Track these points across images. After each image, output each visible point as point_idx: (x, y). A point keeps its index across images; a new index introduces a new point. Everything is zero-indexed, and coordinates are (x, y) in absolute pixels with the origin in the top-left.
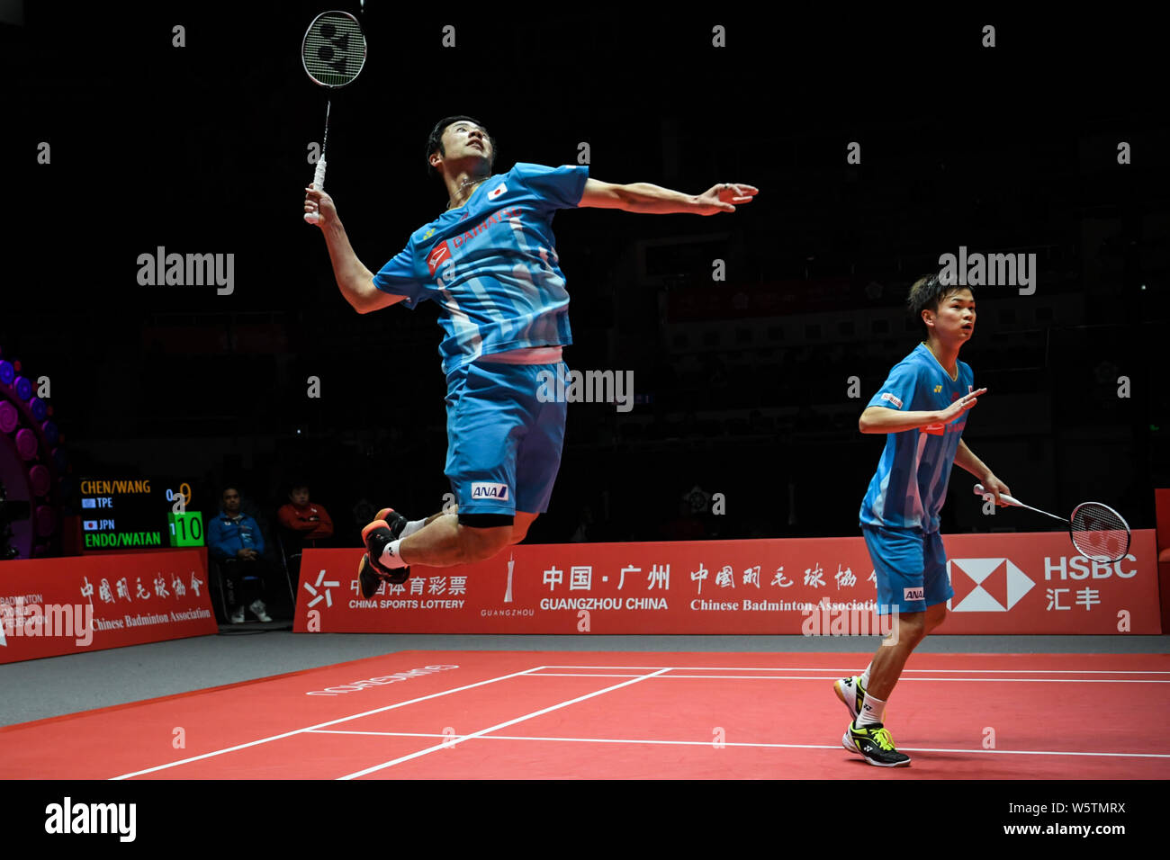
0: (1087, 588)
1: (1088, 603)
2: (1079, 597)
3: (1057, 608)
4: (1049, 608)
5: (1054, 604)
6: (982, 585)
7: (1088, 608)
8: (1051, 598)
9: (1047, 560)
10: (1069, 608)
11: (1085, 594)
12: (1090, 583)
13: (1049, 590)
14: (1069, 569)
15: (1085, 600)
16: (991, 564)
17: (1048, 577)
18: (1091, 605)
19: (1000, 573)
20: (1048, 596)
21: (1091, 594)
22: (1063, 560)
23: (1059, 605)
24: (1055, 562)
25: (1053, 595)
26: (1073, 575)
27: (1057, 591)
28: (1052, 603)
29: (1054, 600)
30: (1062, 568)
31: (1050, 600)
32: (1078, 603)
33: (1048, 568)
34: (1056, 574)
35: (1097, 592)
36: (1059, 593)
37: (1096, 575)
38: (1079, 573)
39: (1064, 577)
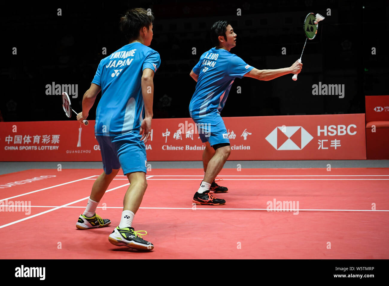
0: (336, 140)
1: (336, 146)
2: (332, 143)
3: (323, 148)
4: (319, 148)
5: (321, 147)
6: (291, 138)
7: (336, 148)
8: (320, 144)
9: (319, 127)
10: (327, 148)
11: (334, 142)
12: (337, 137)
13: (319, 140)
14: (328, 131)
15: (334, 145)
16: (295, 129)
17: (319, 134)
18: (337, 147)
19: (299, 133)
20: (319, 143)
21: (337, 142)
22: (326, 127)
23: (324, 147)
24: (322, 128)
25: (321, 143)
26: (329, 134)
27: (323, 141)
28: (320, 146)
29: (321, 145)
30: (325, 131)
31: (319, 145)
32: (331, 146)
33: (319, 131)
34: (322, 133)
35: (339, 141)
36: (324, 142)
37: (339, 134)
38: (332, 133)
39: (326, 134)
